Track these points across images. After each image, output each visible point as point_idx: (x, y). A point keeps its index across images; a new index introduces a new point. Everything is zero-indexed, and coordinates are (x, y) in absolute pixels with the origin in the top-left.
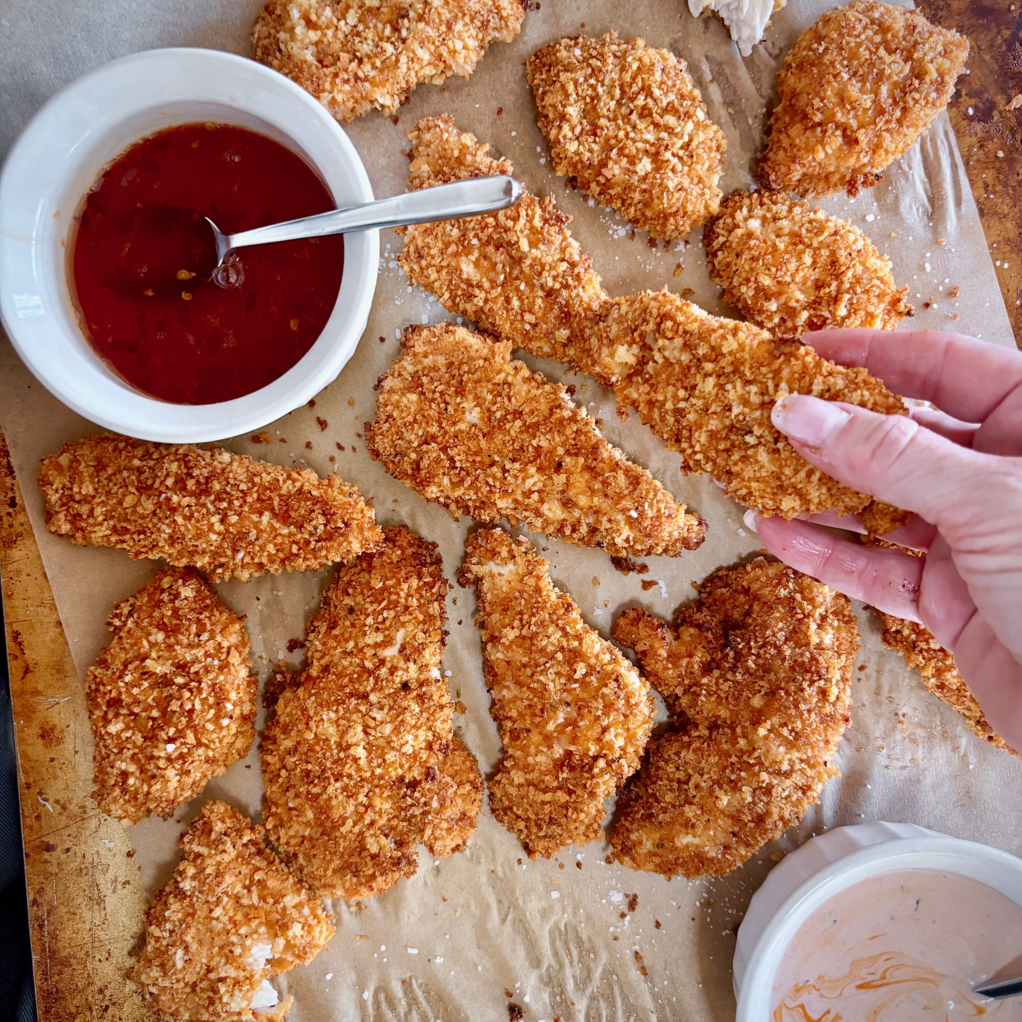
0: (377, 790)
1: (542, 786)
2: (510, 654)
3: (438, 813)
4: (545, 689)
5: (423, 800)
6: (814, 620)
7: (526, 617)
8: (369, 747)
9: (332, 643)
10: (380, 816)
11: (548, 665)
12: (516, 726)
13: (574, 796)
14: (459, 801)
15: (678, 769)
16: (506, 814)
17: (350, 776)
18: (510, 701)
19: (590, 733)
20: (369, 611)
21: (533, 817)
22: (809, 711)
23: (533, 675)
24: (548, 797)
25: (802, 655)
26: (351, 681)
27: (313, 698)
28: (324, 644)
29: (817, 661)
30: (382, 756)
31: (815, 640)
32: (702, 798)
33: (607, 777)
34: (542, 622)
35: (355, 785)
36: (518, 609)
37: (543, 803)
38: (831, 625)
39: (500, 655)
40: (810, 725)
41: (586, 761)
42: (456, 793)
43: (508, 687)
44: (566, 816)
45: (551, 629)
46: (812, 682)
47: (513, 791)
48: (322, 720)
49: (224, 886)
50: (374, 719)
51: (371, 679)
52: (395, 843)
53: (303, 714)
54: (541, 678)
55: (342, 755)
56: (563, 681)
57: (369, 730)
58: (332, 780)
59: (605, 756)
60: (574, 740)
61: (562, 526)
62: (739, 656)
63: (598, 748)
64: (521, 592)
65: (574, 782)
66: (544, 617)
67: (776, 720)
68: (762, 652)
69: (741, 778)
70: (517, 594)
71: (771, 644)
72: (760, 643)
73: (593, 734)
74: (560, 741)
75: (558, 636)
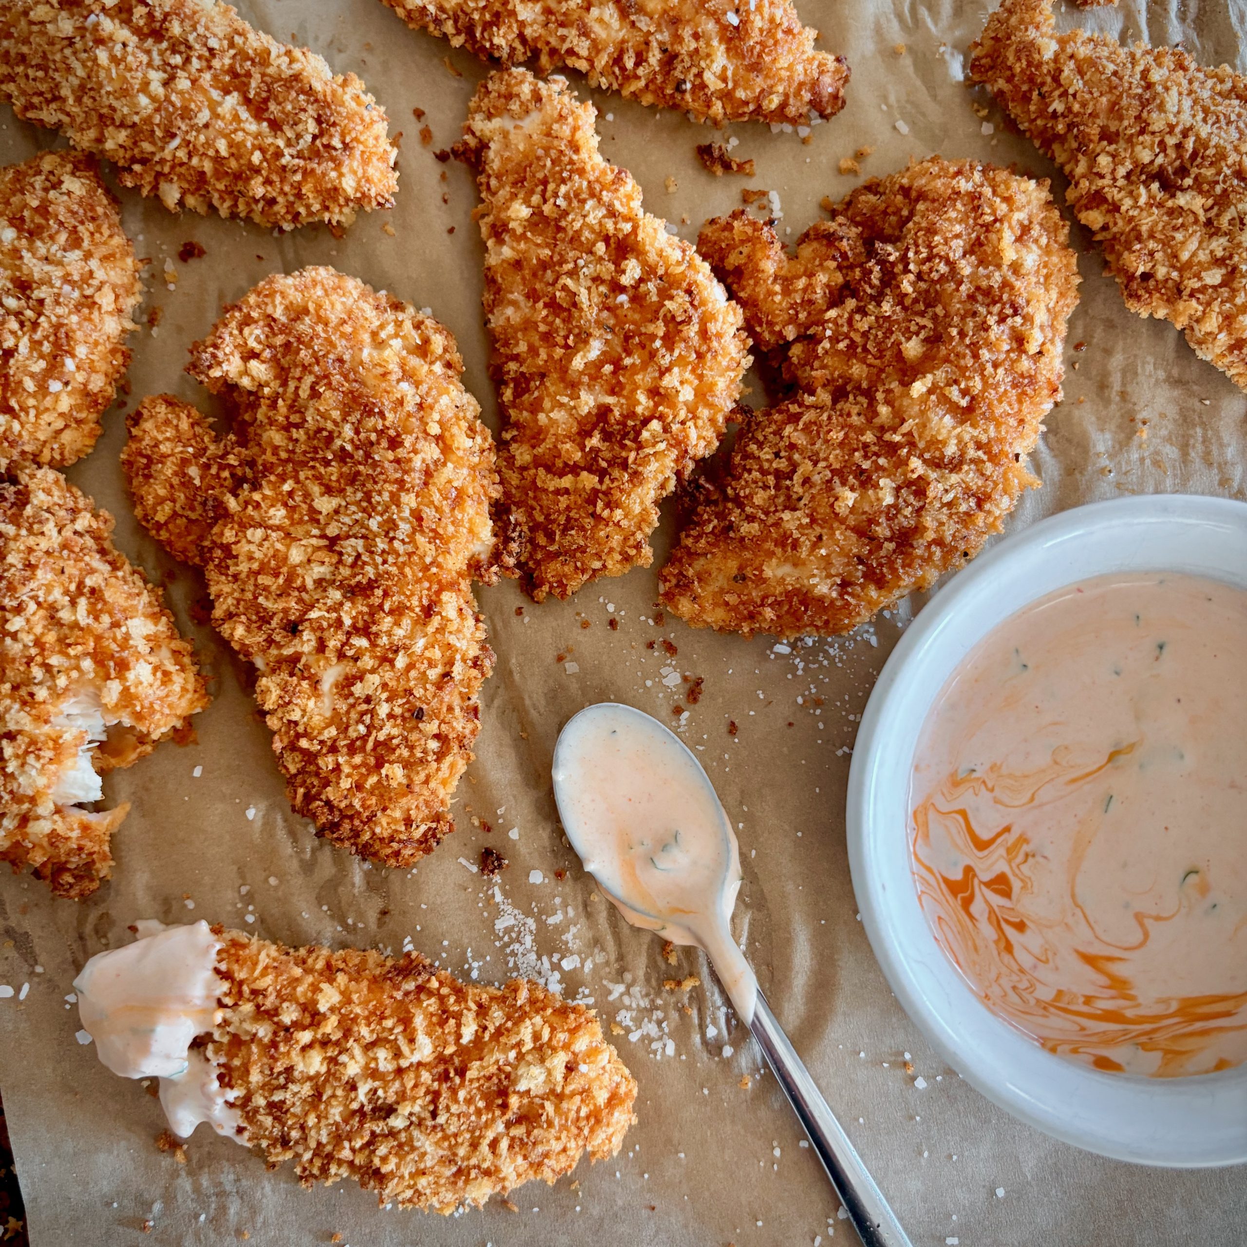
1: (559, 463)
2: (522, 247)
4: (574, 303)
7: (551, 187)
11: (581, 262)
12: (523, 369)
13: (607, 479)
15: (777, 455)
18: (518, 329)
19: (638, 378)
22: (996, 366)
23: (556, 277)
25: (989, 277)
29: (1012, 288)
31: (1009, 257)
32: (813, 498)
33: (662, 447)
34: (577, 195)
36: (540, 175)
37: (559, 492)
38: (1037, 241)
39: (505, 250)
40: (996, 386)
41: (630, 423)
43: (515, 303)
44: (593, 515)
45: (590, 205)
46: (1002, 320)
54: (569, 282)
56: (603, 289)
59: (660, 417)
60: (613, 388)
61: (621, 52)
62: (889, 279)
63: (651, 403)
64: (547, 150)
65: (608, 455)
66: (580, 187)
67: (940, 375)
68: (925, 268)
69: (879, 468)
70: (540, 152)
71: (941, 257)
72: (924, 255)
73: (645, 379)
74: (590, 388)
75: (600, 215)
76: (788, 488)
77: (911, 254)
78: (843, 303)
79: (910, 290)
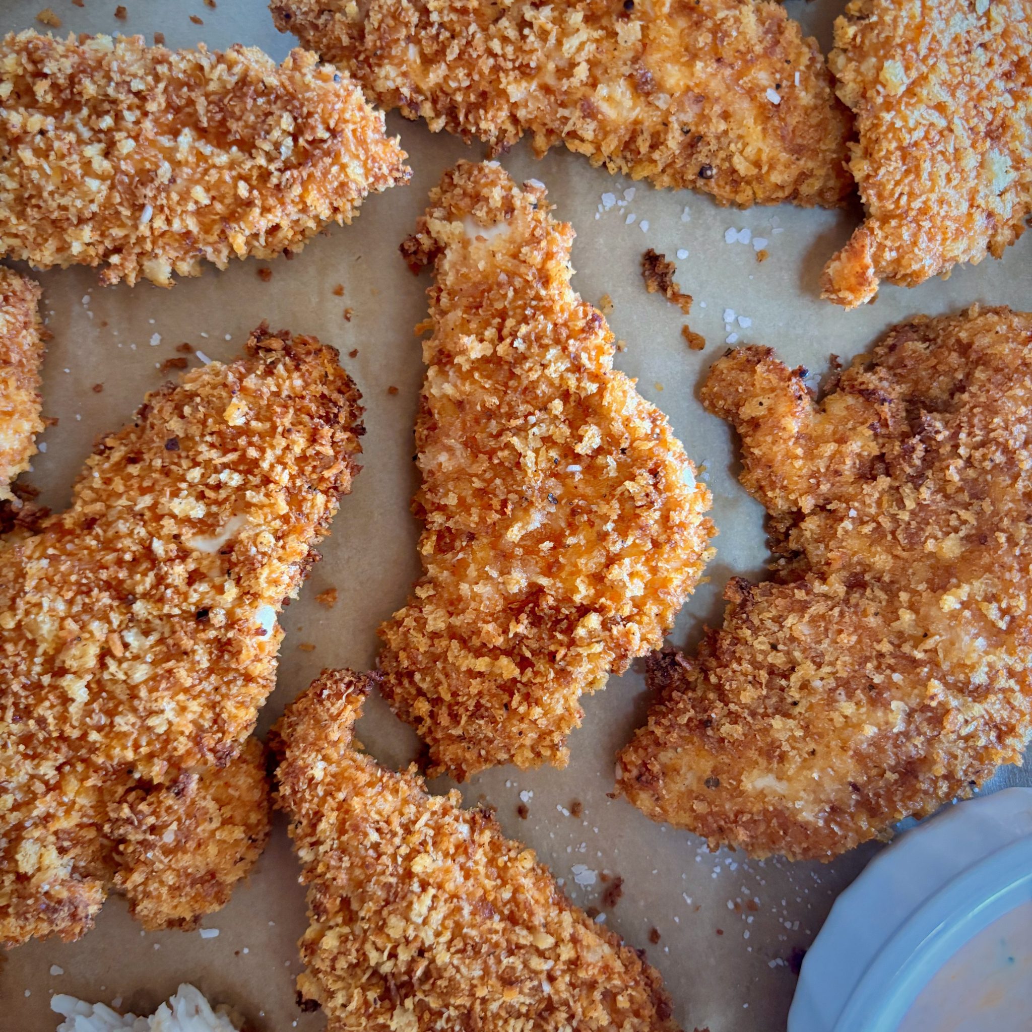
1: (476, 642)
2: (467, 387)
4: (518, 465)
7: (510, 323)
11: (532, 419)
12: (450, 524)
13: (529, 672)
15: (774, 647)
16: (400, 684)
18: (448, 477)
19: (582, 562)
21: (447, 697)
23: (500, 434)
24: (482, 664)
32: (811, 707)
33: (598, 648)
34: (539, 338)
36: (499, 306)
37: (472, 674)
39: (448, 389)
41: (565, 611)
43: (450, 450)
44: (507, 706)
45: (553, 353)
47: (422, 643)
54: (515, 441)
56: (554, 454)
59: (601, 610)
60: (550, 568)
62: (932, 458)
63: (592, 592)
64: (511, 275)
65: (535, 646)
66: (544, 330)
67: (979, 586)
68: (978, 454)
69: (890, 684)
70: (503, 277)
71: (998, 444)
72: (978, 438)
73: (589, 563)
74: (524, 564)
75: (563, 368)
77: (963, 436)
78: (874, 478)
79: (956, 478)
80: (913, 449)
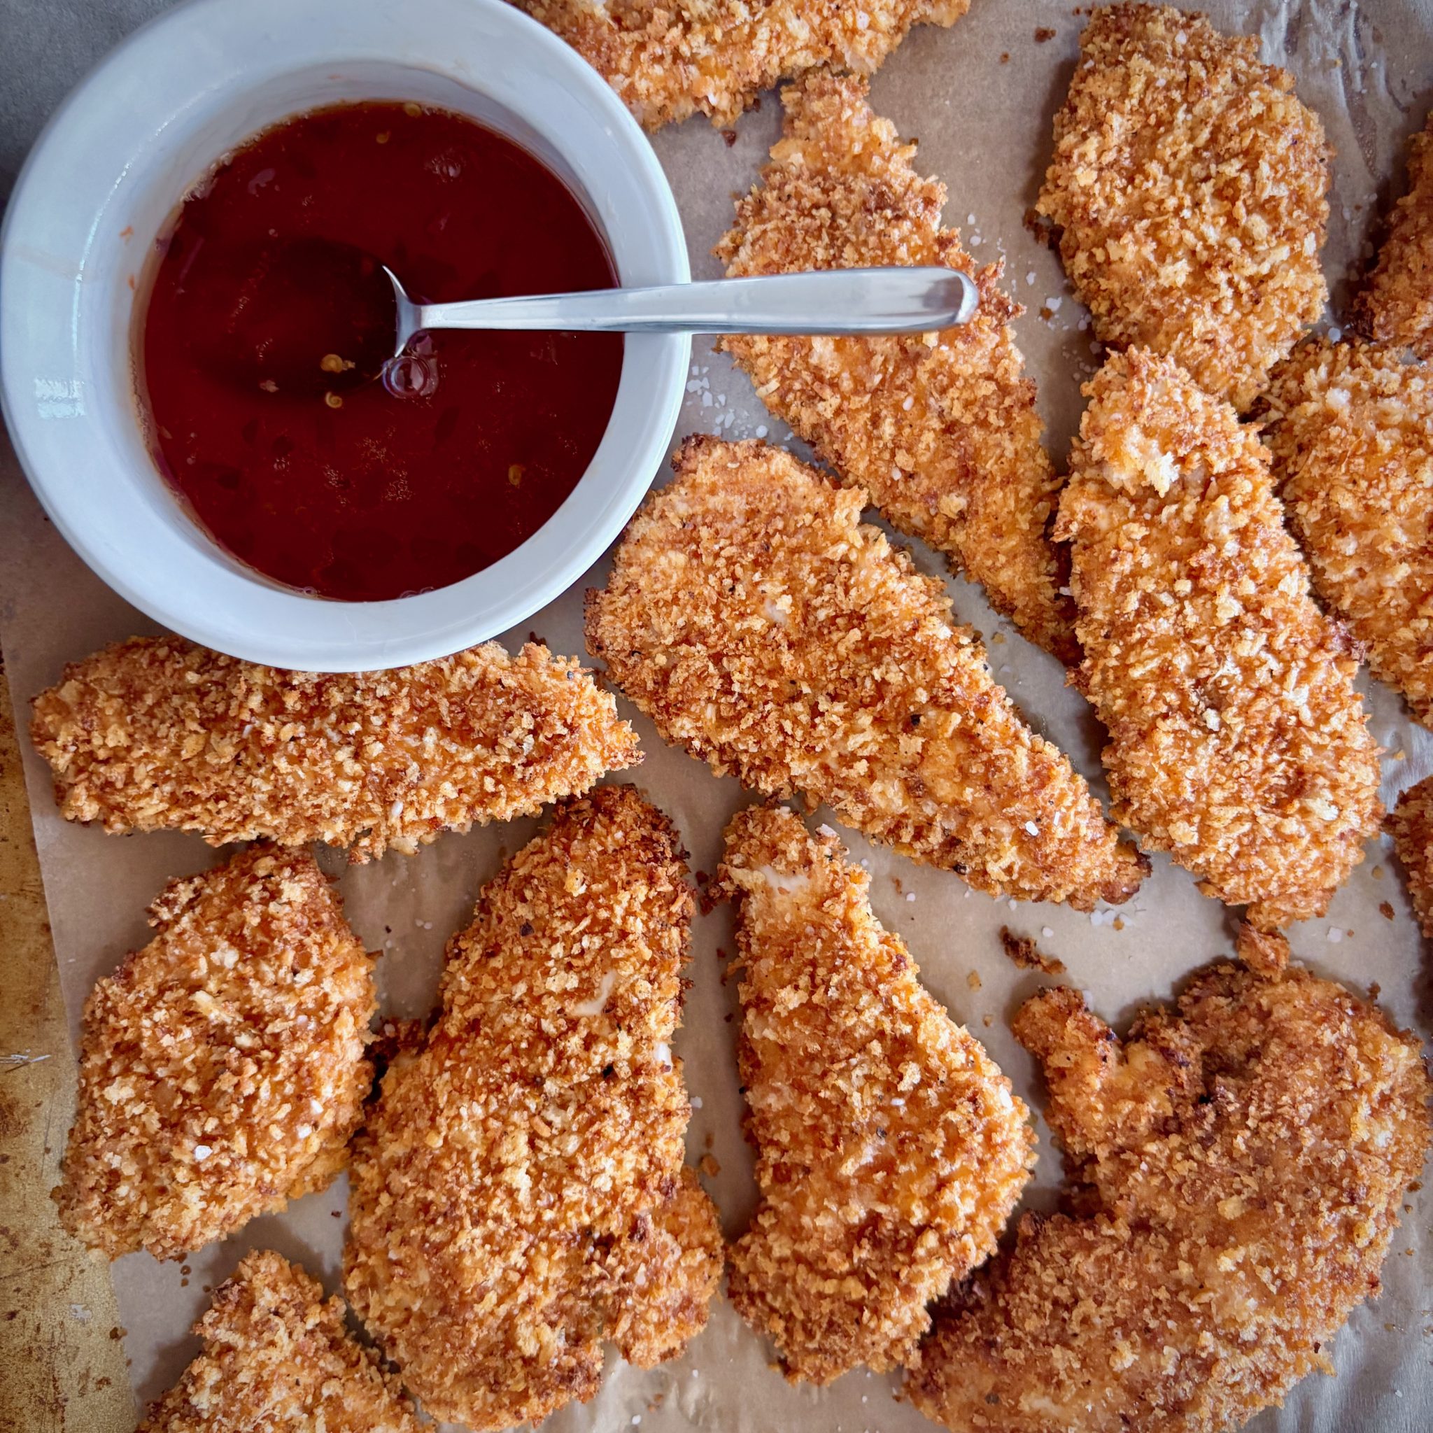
0: (544, 1247)
1: (823, 1267)
2: (788, 1033)
3: (644, 1293)
4: (845, 1102)
5: (621, 1270)
6: (1370, 1100)
7: (821, 972)
8: (537, 1173)
9: (487, 982)
10: (545, 1289)
11: (853, 1061)
12: (785, 1159)
13: (875, 1291)
14: (683, 1278)
16: (753, 1303)
17: (498, 1219)
18: (779, 1115)
19: (914, 1187)
20: (558, 934)
21: (800, 1316)
23: (825, 1074)
24: (830, 1287)
25: (1332, 1153)
26: (516, 1052)
27: (447, 1076)
28: (474, 982)
30: (557, 1190)
31: (1361, 1134)
33: (938, 1265)
34: (850, 984)
35: (507, 1234)
36: (809, 956)
37: (821, 1296)
38: (1393, 1115)
39: (769, 1034)
41: (903, 1233)
42: (678, 1263)
43: (778, 1091)
44: (858, 1322)
45: (865, 999)
47: (770, 1269)
48: (458, 1116)
49: (267, 1405)
50: (549, 1124)
51: (551, 1053)
52: (567, 1337)
53: (427, 1102)
54: (841, 1083)
55: (488, 1181)
56: (877, 1091)
57: (539, 1143)
58: (467, 1222)
59: (938, 1228)
60: (885, 1195)
61: (898, 826)
63: (927, 1213)
64: (818, 926)
65: (879, 1267)
66: (855, 976)
67: (1254, 1250)
70: (809, 930)
73: (922, 1187)
74: (860, 1191)
75: (877, 1013)
76: (1064, 1320)
79: (1243, 1147)
80: (1204, 1116)
